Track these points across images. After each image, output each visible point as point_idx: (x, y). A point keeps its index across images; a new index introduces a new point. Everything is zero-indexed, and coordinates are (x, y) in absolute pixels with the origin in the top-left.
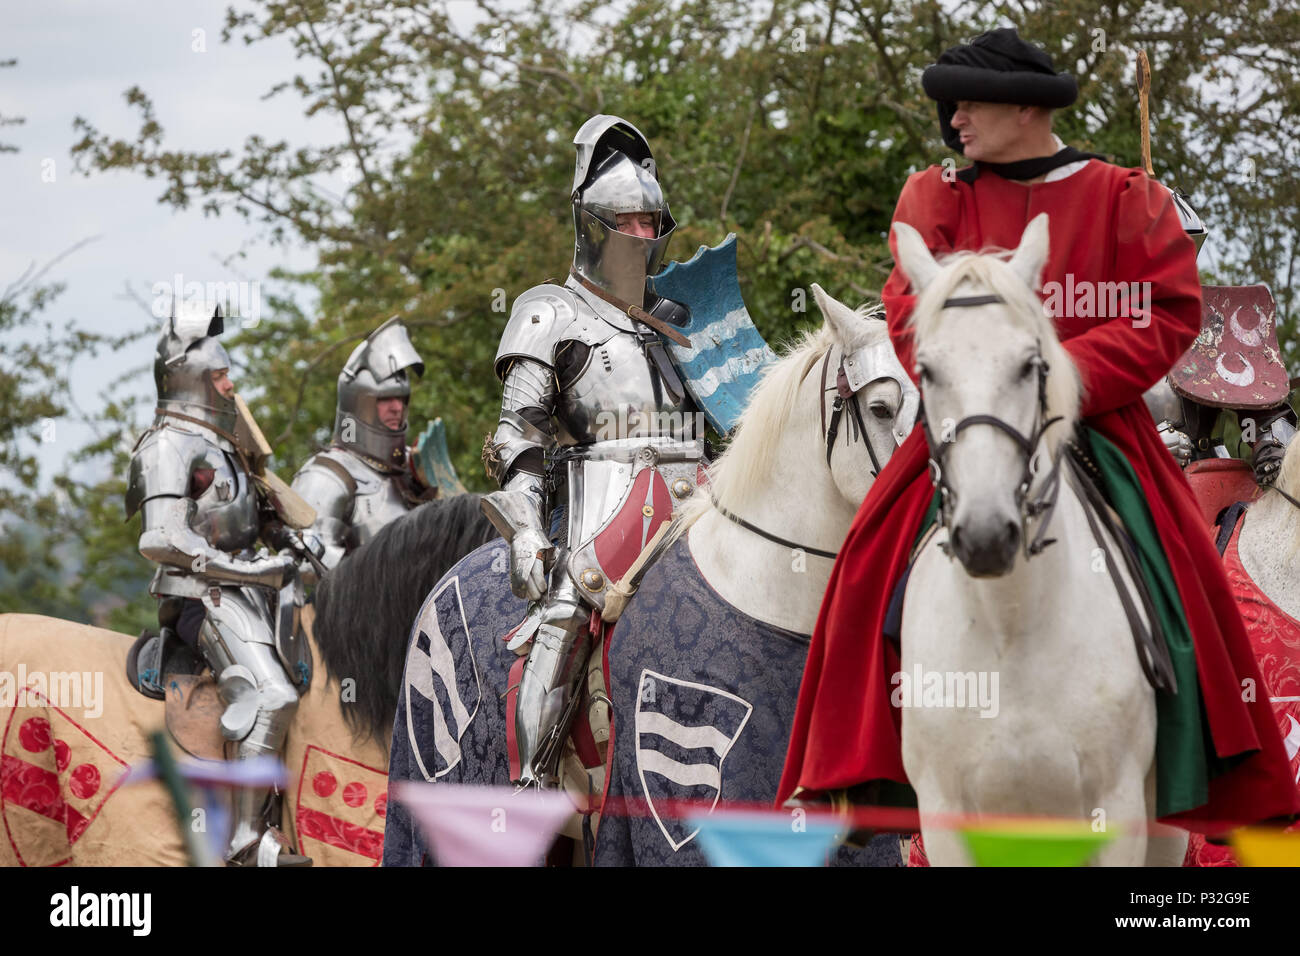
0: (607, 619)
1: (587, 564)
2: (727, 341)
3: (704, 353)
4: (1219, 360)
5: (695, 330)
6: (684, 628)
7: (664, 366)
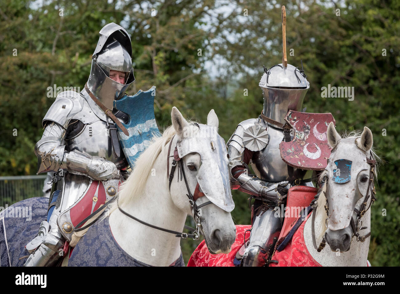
0: (72, 246)
1: (66, 220)
2: (145, 133)
3: (134, 136)
4: (305, 147)
5: (131, 126)
6: (102, 257)
7: (114, 141)
